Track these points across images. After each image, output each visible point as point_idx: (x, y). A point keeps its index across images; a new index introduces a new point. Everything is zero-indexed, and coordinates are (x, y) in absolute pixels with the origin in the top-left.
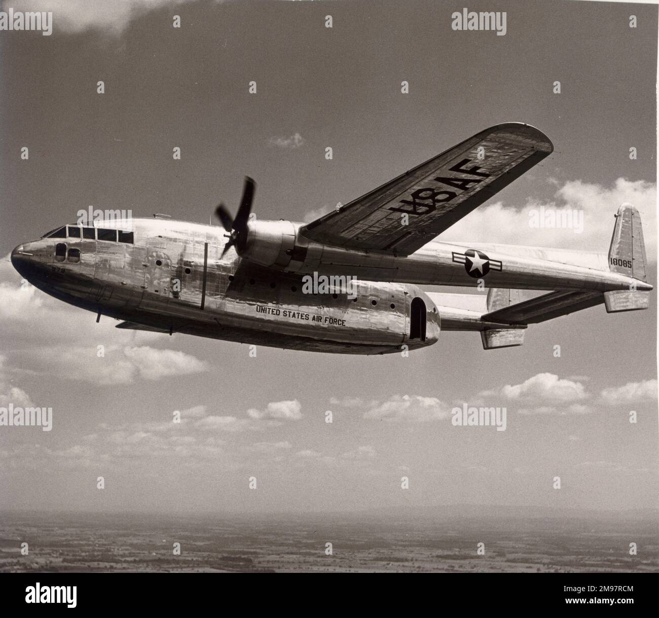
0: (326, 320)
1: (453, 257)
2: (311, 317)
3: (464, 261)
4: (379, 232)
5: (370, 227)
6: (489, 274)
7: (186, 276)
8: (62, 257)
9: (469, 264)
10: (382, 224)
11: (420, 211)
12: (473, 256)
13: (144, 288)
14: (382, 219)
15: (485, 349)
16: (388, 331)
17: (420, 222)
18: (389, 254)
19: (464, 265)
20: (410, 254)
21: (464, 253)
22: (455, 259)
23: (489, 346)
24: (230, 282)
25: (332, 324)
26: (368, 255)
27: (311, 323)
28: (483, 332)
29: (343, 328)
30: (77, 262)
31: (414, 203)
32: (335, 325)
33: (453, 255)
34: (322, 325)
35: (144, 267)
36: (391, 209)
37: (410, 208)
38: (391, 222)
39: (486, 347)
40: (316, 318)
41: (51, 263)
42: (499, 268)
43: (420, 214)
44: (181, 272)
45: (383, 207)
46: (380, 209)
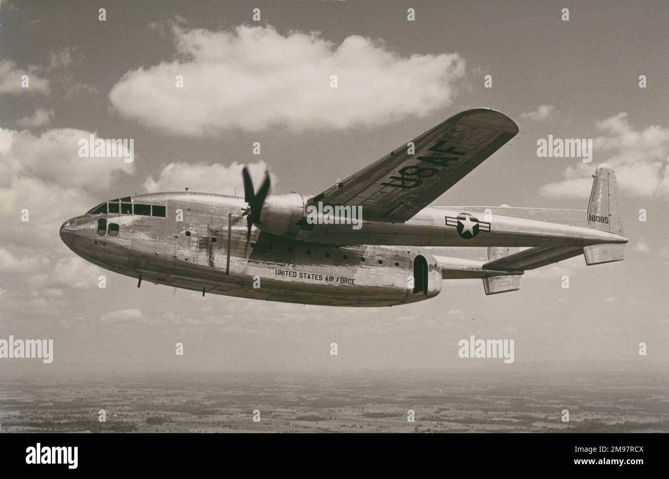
0: (338, 280)
1: (446, 221)
2: (324, 277)
3: (456, 224)
4: (375, 203)
5: (368, 199)
6: (479, 235)
7: (212, 244)
8: (104, 231)
9: (460, 226)
10: (377, 197)
11: (409, 185)
12: (464, 219)
13: (175, 257)
14: (377, 192)
15: (487, 294)
16: (394, 287)
17: (411, 194)
18: (389, 221)
19: (456, 227)
20: (407, 220)
21: (456, 217)
22: (448, 223)
23: (490, 292)
24: (252, 248)
25: (344, 283)
26: (369, 222)
27: (324, 282)
28: (484, 279)
29: (353, 286)
30: (116, 235)
31: (402, 179)
32: (346, 284)
33: (446, 219)
34: (334, 285)
35: (175, 238)
36: (383, 184)
37: (400, 183)
38: (385, 195)
39: (487, 293)
40: (328, 278)
41: (93, 236)
42: (488, 229)
43: (409, 188)
44: (208, 241)
45: (376, 183)
46: (374, 184)
